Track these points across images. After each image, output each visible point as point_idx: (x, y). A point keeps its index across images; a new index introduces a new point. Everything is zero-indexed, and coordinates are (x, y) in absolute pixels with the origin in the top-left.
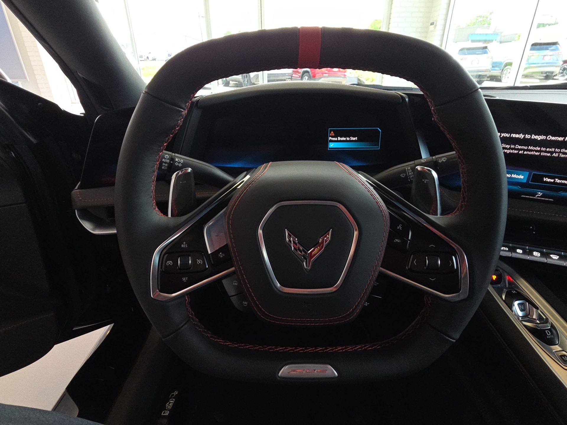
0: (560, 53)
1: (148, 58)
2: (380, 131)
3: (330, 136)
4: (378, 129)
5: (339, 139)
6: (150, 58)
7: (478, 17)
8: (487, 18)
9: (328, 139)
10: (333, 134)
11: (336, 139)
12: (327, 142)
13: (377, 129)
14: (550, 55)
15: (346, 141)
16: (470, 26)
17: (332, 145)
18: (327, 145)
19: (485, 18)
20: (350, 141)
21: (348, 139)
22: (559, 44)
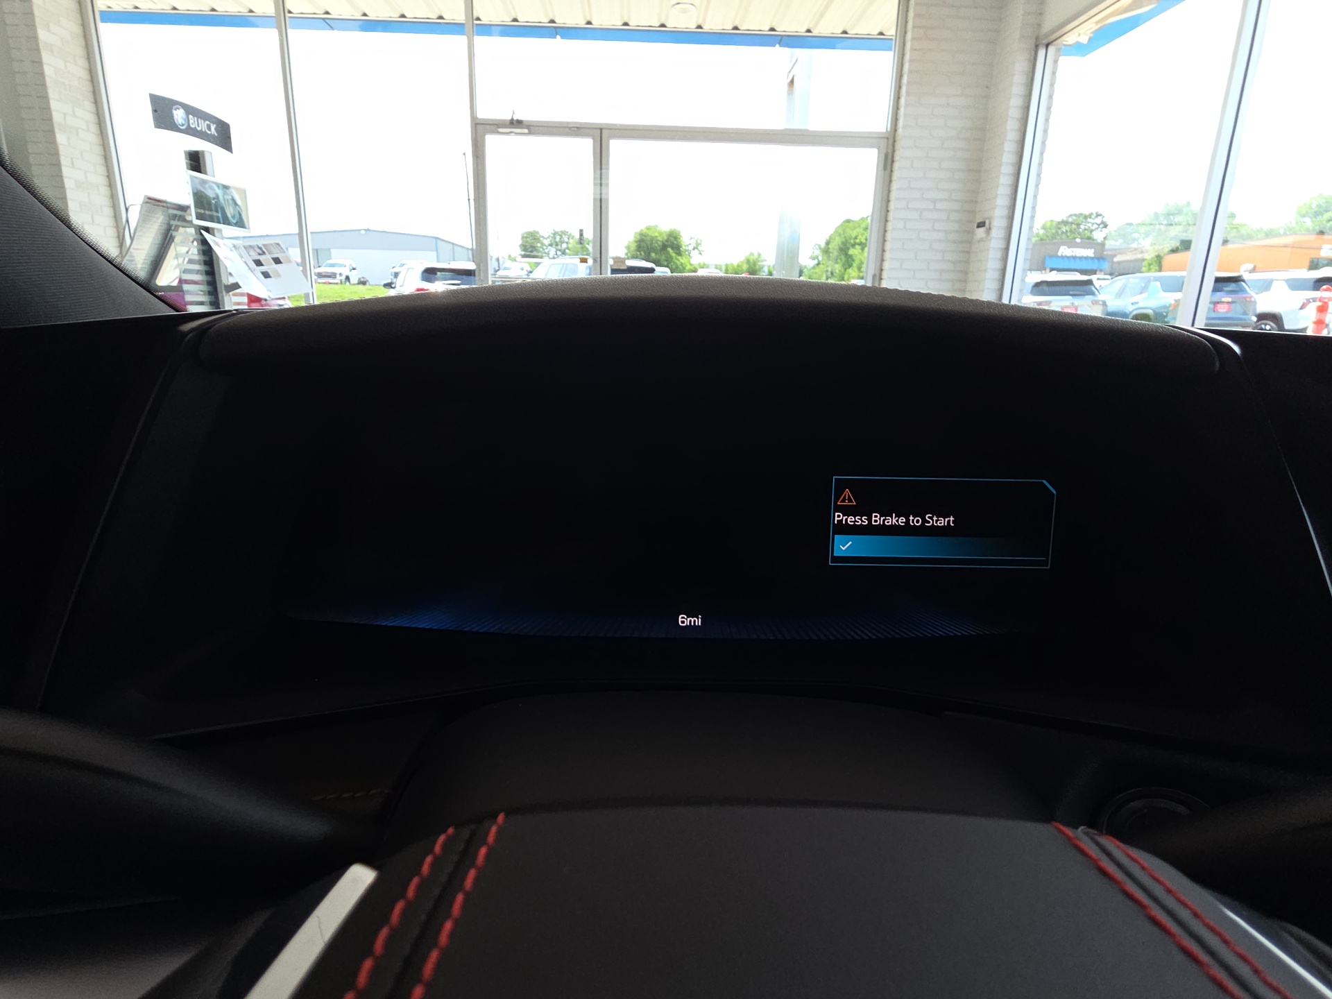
0: (1248, 299)
1: (348, 278)
2: (1055, 492)
3: (838, 509)
4: (1045, 482)
5: (877, 519)
6: (354, 280)
7: (1059, 223)
8: (1078, 225)
9: (829, 517)
10: (850, 500)
11: (862, 521)
12: (823, 533)
13: (1043, 482)
14: (1228, 303)
15: (907, 530)
16: (1045, 240)
17: (844, 546)
18: (827, 545)
19: (1074, 226)
20: (923, 531)
21: (915, 521)
22: (1243, 281)
